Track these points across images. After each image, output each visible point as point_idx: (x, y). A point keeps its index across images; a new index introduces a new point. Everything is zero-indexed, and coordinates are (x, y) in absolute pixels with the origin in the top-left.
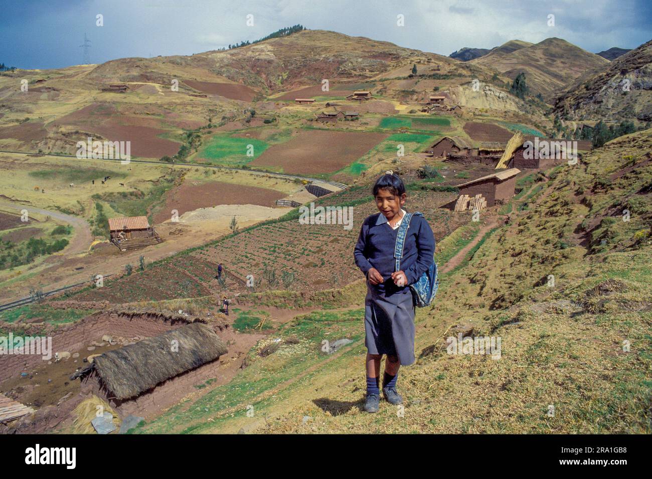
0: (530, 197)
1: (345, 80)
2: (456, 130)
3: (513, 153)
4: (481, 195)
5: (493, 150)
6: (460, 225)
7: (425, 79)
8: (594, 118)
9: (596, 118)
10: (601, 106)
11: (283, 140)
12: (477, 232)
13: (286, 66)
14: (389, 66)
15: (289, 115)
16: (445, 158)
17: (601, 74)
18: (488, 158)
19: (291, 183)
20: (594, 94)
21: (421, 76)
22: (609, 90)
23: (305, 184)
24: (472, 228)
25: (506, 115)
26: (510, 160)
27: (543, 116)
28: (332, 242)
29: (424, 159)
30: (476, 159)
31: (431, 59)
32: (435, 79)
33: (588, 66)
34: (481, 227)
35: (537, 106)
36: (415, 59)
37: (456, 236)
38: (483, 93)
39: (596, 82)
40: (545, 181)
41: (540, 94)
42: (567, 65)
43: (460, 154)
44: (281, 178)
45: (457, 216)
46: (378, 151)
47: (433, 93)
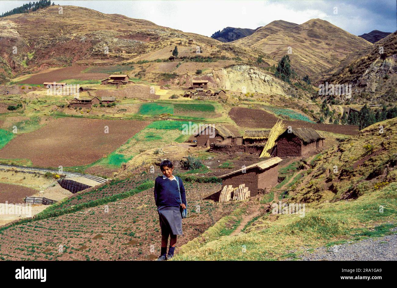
0: (291, 185)
1: (100, 61)
2: (221, 116)
3: (276, 141)
4: (244, 185)
5: (257, 138)
6: (225, 215)
7: (187, 61)
8: (359, 101)
9: (361, 102)
10: (365, 89)
11: (30, 129)
12: (239, 221)
13: (32, 46)
14: (147, 47)
15: (36, 101)
16: (209, 148)
17: (363, 58)
18: (252, 147)
19: (41, 178)
20: (358, 77)
21: (183, 58)
22: (372, 74)
23: (57, 178)
24: (235, 218)
25: (272, 100)
26: (274, 148)
27: (310, 100)
28: (95, 238)
29: (187, 149)
30: (240, 148)
31: (192, 41)
32: (197, 61)
33: (352, 49)
34: (243, 216)
35: (303, 90)
36: (175, 39)
37: (219, 226)
38: (248, 76)
39: (359, 66)
40: (306, 169)
41: (307, 77)
42: (332, 47)
43: (224, 143)
44: (30, 173)
45: (221, 207)
46: (138, 141)
47: (195, 77)
